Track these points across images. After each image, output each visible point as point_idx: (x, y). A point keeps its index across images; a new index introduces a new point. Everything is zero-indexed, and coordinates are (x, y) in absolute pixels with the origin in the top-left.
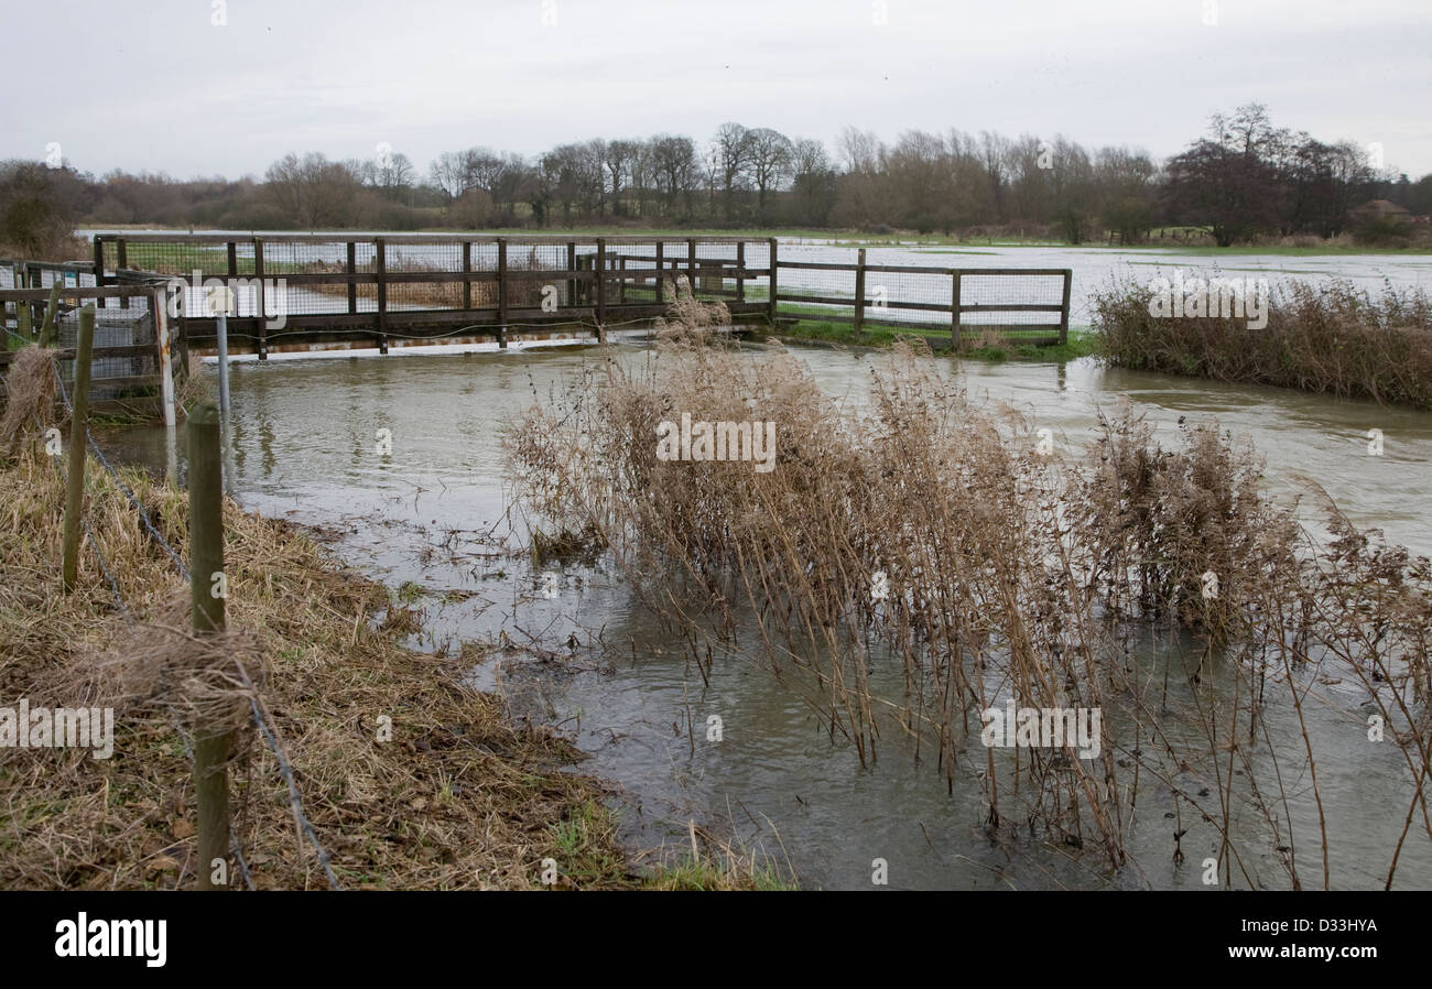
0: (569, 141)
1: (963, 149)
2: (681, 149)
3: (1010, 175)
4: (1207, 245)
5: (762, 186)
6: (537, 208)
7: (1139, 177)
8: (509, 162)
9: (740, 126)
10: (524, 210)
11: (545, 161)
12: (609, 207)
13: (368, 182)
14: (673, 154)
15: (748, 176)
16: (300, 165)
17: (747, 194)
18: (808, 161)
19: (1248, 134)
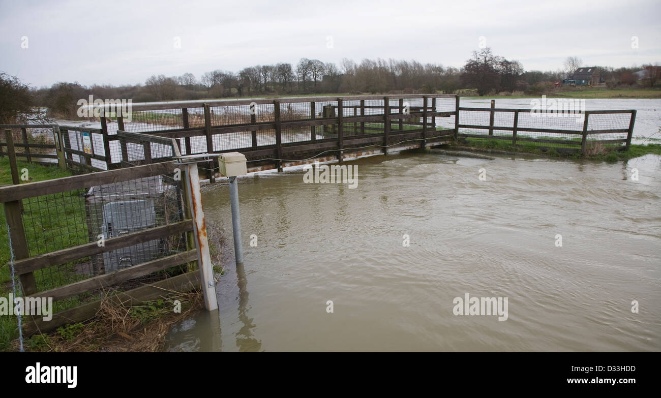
0: (248, 66)
1: (383, 65)
2: (287, 68)
3: (398, 73)
4: (475, 96)
5: (315, 79)
6: (239, 90)
7: (439, 74)
8: (228, 74)
9: (307, 59)
10: (234, 91)
11: (241, 73)
12: (263, 88)
13: (180, 84)
14: (284, 70)
15: (311, 76)
16: (157, 79)
17: (310, 82)
18: (330, 71)
19: (485, 58)
